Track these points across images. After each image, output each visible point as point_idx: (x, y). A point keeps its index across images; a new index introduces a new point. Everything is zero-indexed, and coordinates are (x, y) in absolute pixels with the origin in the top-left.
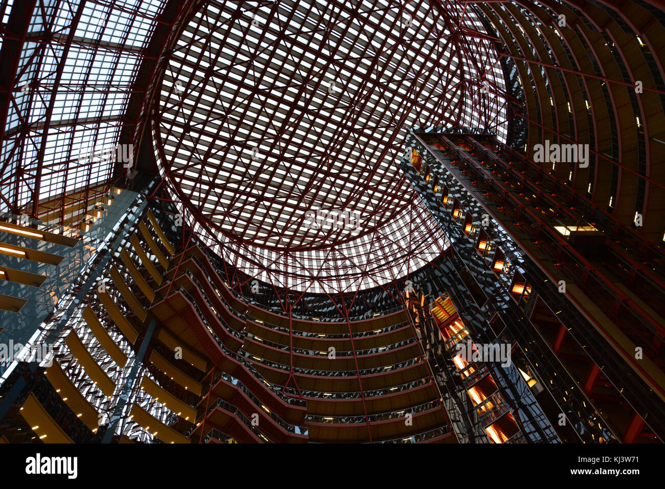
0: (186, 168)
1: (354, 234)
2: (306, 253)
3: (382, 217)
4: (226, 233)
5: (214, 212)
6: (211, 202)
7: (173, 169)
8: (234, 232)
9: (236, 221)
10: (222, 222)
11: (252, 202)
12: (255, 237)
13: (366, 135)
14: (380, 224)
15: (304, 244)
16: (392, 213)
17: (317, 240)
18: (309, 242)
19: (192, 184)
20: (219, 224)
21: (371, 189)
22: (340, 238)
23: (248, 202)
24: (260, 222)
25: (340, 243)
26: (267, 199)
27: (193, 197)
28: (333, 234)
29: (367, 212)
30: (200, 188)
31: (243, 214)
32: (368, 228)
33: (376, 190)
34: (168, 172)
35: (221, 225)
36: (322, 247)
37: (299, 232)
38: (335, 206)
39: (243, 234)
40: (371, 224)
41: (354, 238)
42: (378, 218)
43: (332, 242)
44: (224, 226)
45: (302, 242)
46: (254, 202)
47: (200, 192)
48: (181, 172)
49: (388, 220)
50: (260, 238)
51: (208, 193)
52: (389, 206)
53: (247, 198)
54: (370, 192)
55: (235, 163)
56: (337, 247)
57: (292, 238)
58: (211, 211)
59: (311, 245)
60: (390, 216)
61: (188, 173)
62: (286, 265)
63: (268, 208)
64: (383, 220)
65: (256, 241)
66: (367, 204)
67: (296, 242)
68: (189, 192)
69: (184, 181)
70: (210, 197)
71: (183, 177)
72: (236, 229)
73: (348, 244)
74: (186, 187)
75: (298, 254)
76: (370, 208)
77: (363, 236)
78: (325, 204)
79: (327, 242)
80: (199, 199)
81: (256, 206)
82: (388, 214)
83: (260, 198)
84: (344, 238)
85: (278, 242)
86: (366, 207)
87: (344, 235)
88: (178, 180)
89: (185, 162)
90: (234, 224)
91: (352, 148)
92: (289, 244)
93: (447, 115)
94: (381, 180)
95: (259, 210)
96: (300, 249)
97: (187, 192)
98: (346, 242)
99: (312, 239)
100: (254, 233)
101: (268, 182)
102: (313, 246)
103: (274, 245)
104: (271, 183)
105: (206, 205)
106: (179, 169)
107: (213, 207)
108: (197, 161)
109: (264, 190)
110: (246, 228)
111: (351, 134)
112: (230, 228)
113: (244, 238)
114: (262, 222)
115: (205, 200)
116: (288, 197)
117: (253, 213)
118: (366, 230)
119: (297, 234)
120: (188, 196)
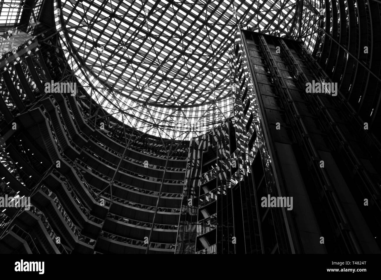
0: (77, 28)
1: (198, 102)
2: (159, 109)
3: (221, 94)
4: (102, 82)
5: (94, 64)
6: (93, 57)
7: (67, 26)
8: (107, 82)
9: (110, 74)
10: (100, 73)
11: (123, 63)
12: (123, 89)
13: (216, 30)
14: (219, 99)
15: (159, 101)
16: (229, 92)
17: (169, 100)
18: (163, 101)
19: (81, 41)
20: (97, 74)
21: (215, 71)
22: (187, 103)
23: (120, 62)
24: (128, 79)
25: (186, 106)
26: (135, 63)
27: (80, 51)
28: (181, 98)
29: (209, 88)
30: (86, 45)
31: (116, 70)
32: (209, 100)
33: (218, 72)
34: (63, 28)
35: (99, 75)
36: (172, 107)
37: (156, 92)
38: (186, 78)
39: (114, 85)
40: (212, 97)
41: (197, 105)
42: (217, 94)
43: (180, 105)
44: (100, 76)
45: (158, 100)
46: (125, 63)
47: (85, 48)
48: (73, 30)
49: (225, 97)
50: (127, 90)
51: (91, 49)
52: (227, 87)
53: (120, 59)
54: (214, 73)
55: (115, 31)
56: (183, 109)
57: (151, 95)
58: (93, 63)
59: (164, 104)
60: (227, 94)
61: (78, 32)
62: (141, 113)
63: (135, 70)
64: (221, 96)
65: (123, 92)
66: (211, 81)
67: (153, 99)
68: (78, 46)
69: (75, 38)
70: (92, 53)
71: (74, 34)
72: (109, 80)
73: (192, 108)
74: (76, 42)
75: (153, 108)
76: (212, 85)
77: (204, 105)
78: (178, 75)
79: (176, 104)
80: (84, 53)
81: (127, 66)
82: (226, 92)
83: (130, 61)
84: (189, 103)
85: (140, 96)
86: (209, 84)
87: (190, 101)
88: (70, 35)
89: (77, 24)
90: (109, 77)
91: (204, 37)
92: (148, 99)
93: (282, 26)
94: (224, 66)
95: (128, 69)
96: (156, 104)
97: (76, 46)
98: (190, 106)
99: (166, 99)
100: (123, 86)
101: (137, 51)
102: (166, 104)
103: (137, 98)
104: (140, 51)
105: (89, 58)
106: (72, 28)
107: (94, 61)
108: (85, 24)
109: (134, 56)
110: (117, 81)
111: (205, 27)
112: (105, 78)
113: (115, 88)
114: (129, 79)
115: (88, 55)
116: (151, 64)
117: (124, 71)
118: (207, 101)
119: (155, 93)
120: (77, 49)
